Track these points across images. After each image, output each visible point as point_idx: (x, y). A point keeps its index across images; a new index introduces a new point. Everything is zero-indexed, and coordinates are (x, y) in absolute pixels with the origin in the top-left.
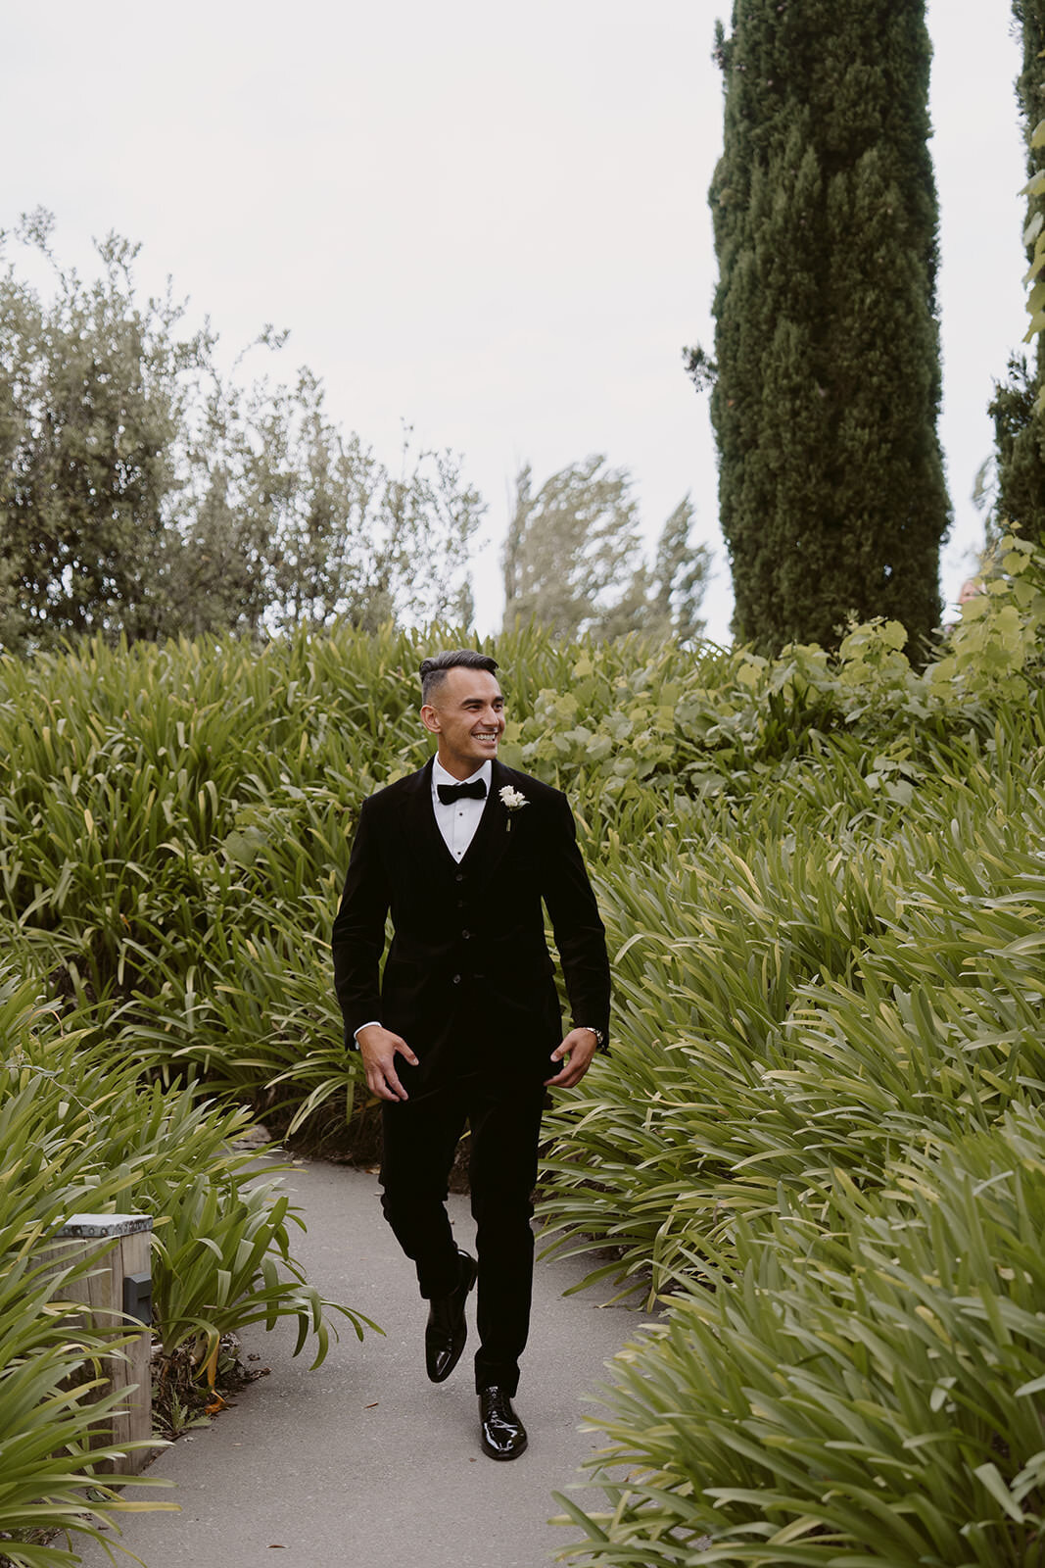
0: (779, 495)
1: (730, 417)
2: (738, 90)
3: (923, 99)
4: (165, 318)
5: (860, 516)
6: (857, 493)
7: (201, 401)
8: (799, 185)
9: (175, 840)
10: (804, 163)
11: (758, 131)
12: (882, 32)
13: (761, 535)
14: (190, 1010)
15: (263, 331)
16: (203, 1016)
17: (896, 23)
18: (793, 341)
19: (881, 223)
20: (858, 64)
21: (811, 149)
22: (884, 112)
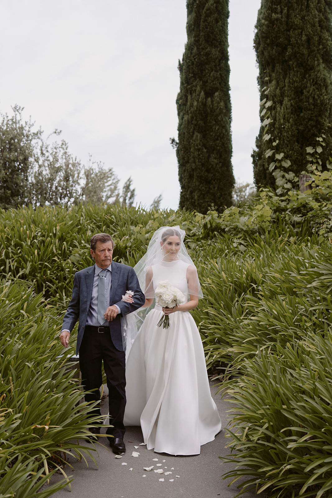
0: (195, 175)
1: (182, 155)
2: (184, 77)
3: (228, 81)
4: (29, 126)
5: (214, 181)
6: (214, 175)
7: (39, 148)
8: (200, 100)
9: (56, 257)
10: (201, 95)
11: (189, 86)
12: (219, 65)
13: (190, 185)
14: (65, 301)
15: (55, 131)
16: (68, 302)
17: (223, 63)
18: (198, 137)
19: (220, 110)
20: (213, 72)
21: (203, 92)
22: (220, 84)
